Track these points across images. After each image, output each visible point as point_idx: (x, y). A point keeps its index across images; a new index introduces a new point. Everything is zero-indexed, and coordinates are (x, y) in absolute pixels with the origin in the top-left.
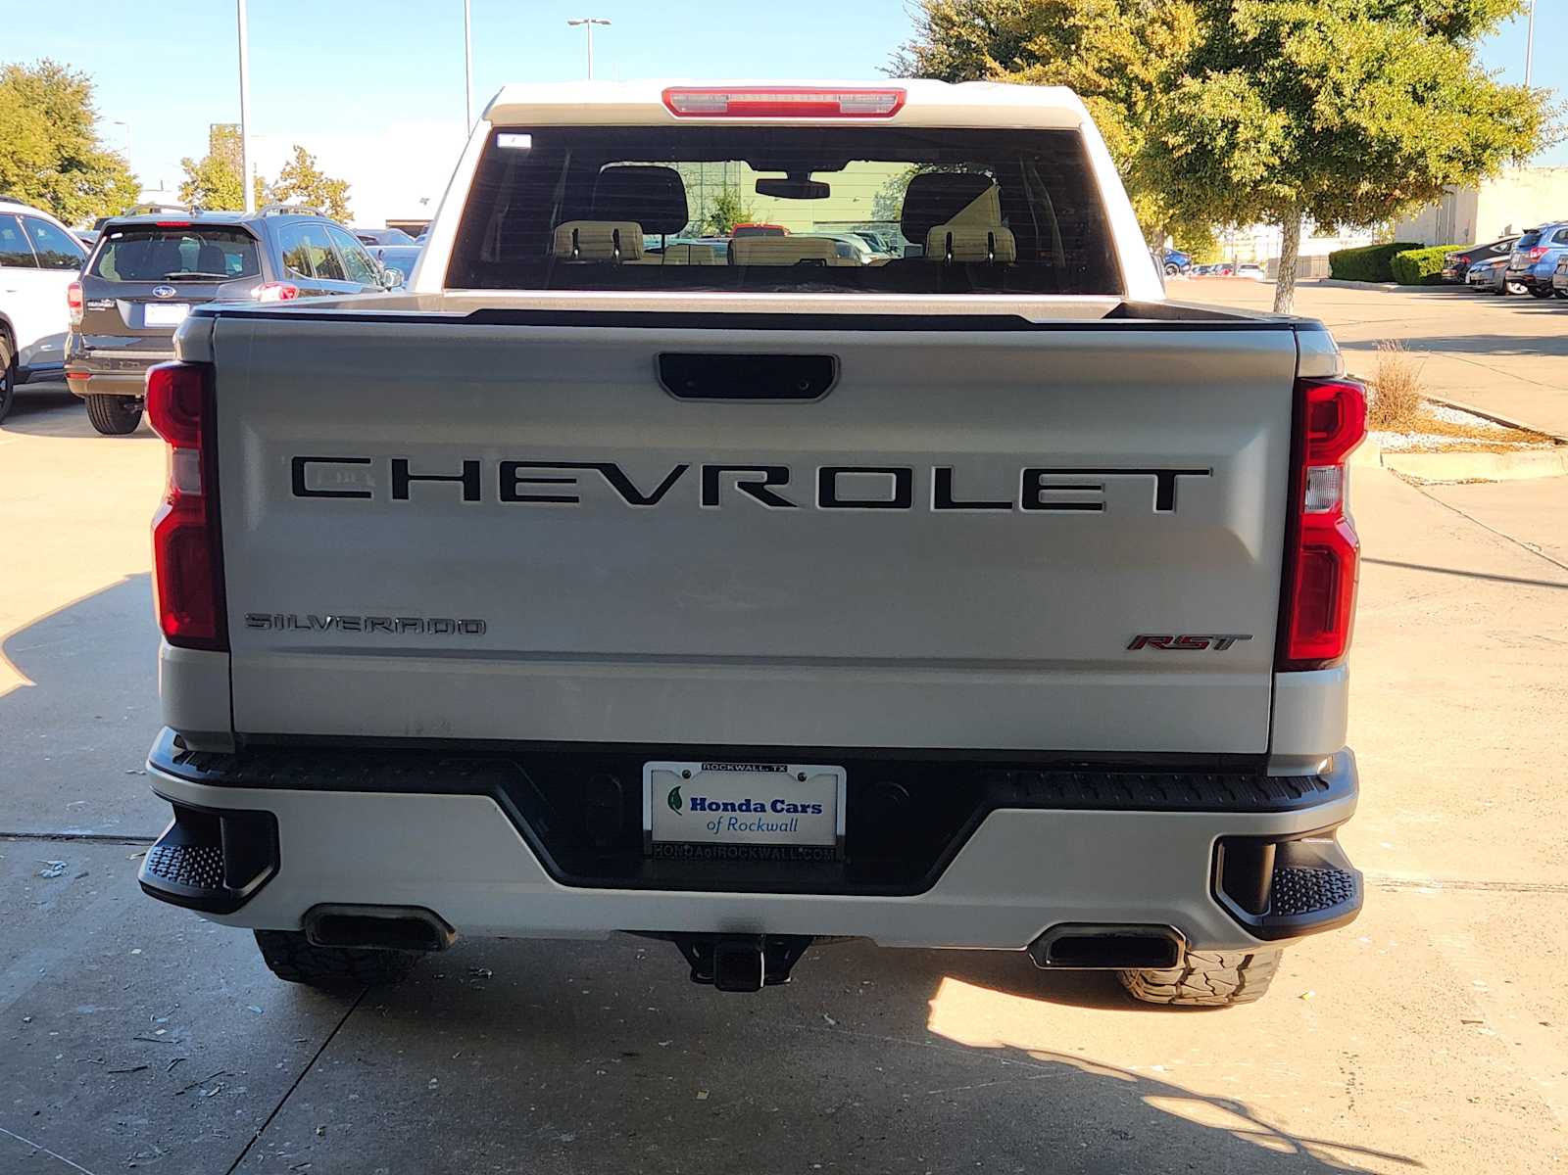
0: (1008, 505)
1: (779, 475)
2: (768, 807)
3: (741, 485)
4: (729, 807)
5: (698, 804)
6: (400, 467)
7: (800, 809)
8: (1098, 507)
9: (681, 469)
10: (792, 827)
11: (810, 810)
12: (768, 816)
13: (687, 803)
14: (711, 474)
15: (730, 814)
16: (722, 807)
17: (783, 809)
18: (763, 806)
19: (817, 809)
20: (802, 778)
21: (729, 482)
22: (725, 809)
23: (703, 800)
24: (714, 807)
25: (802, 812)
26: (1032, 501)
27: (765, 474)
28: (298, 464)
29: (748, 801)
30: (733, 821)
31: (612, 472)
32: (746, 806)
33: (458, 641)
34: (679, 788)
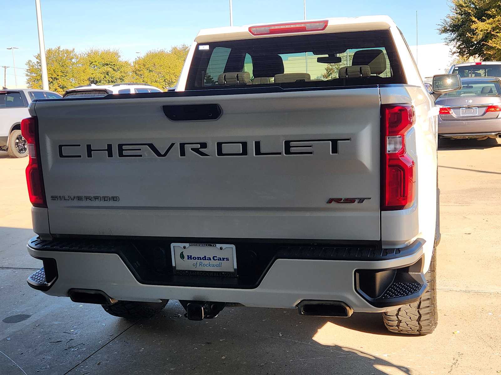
0: (280, 154)
1: (204, 145)
2: (212, 259)
3: (192, 149)
4: (199, 258)
5: (190, 257)
6: (89, 147)
7: (222, 259)
8: (311, 153)
9: (173, 144)
10: (220, 265)
11: (225, 260)
12: (212, 262)
13: (186, 257)
14: (182, 146)
15: (200, 261)
16: (197, 258)
17: (216, 259)
18: (210, 258)
19: (227, 259)
20: (221, 249)
21: (188, 148)
23: (191, 256)
24: (195, 258)
25: (223, 260)
26: (288, 152)
27: (199, 145)
28: (60, 147)
29: (205, 257)
30: (201, 263)
31: (151, 146)
32: (205, 258)
33: (111, 203)
34: (183, 252)
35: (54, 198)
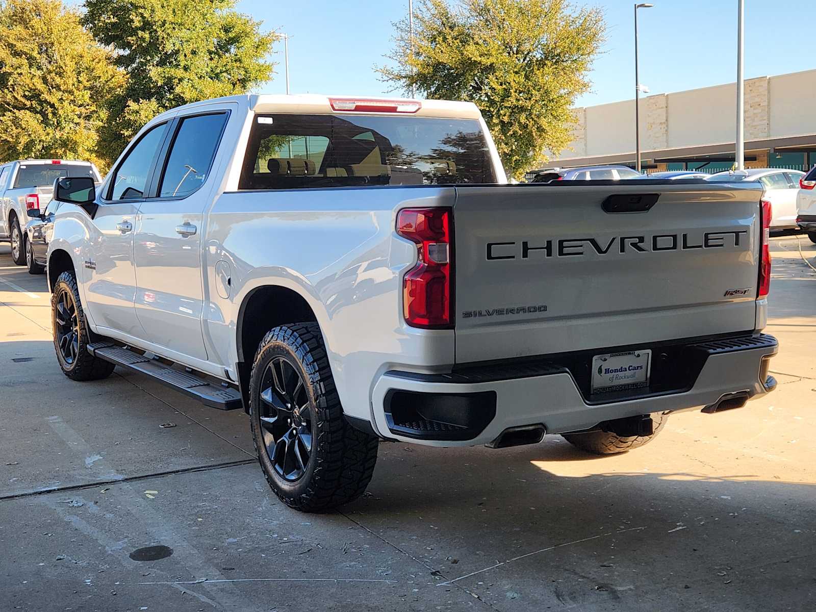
0: (700, 246)
1: (641, 239)
2: (627, 369)
3: (631, 244)
5: (607, 371)
6: (525, 244)
8: (722, 245)
9: (614, 239)
10: (633, 376)
11: (639, 368)
12: (628, 373)
13: (604, 371)
14: (622, 240)
17: (631, 369)
19: (641, 367)
20: (638, 356)
21: (628, 242)
22: (615, 372)
23: (609, 369)
24: (612, 371)
25: (637, 369)
26: (706, 245)
27: (638, 240)
28: (489, 246)
29: (622, 367)
30: (617, 376)
31: (593, 241)
32: (621, 370)
33: (538, 315)
34: (601, 366)
35: (467, 315)
